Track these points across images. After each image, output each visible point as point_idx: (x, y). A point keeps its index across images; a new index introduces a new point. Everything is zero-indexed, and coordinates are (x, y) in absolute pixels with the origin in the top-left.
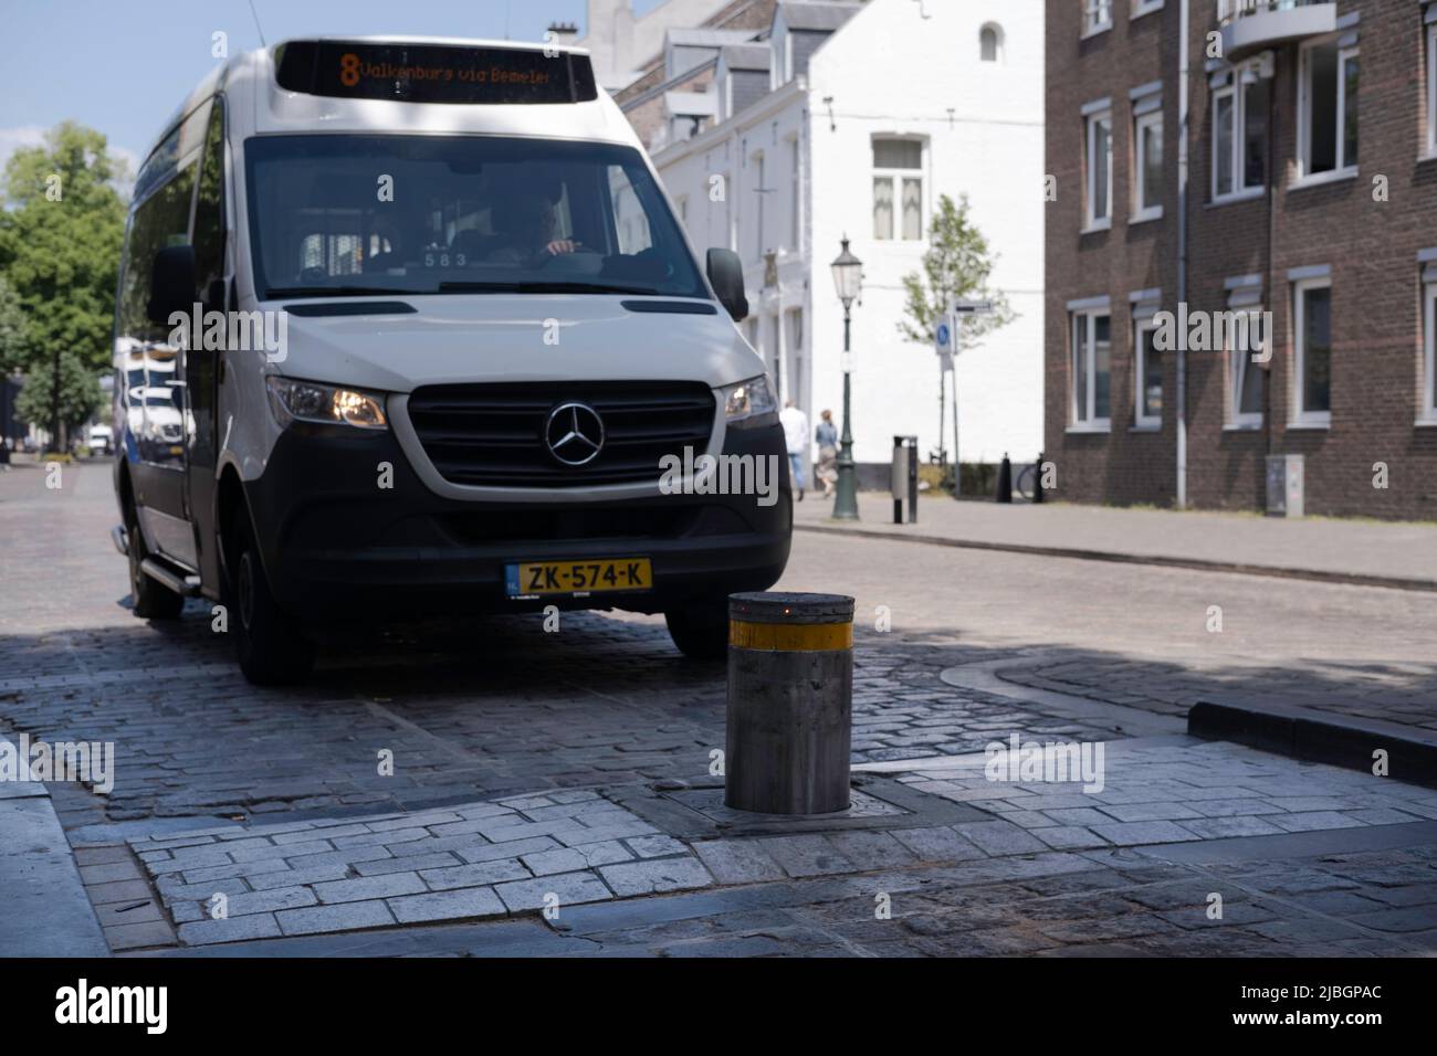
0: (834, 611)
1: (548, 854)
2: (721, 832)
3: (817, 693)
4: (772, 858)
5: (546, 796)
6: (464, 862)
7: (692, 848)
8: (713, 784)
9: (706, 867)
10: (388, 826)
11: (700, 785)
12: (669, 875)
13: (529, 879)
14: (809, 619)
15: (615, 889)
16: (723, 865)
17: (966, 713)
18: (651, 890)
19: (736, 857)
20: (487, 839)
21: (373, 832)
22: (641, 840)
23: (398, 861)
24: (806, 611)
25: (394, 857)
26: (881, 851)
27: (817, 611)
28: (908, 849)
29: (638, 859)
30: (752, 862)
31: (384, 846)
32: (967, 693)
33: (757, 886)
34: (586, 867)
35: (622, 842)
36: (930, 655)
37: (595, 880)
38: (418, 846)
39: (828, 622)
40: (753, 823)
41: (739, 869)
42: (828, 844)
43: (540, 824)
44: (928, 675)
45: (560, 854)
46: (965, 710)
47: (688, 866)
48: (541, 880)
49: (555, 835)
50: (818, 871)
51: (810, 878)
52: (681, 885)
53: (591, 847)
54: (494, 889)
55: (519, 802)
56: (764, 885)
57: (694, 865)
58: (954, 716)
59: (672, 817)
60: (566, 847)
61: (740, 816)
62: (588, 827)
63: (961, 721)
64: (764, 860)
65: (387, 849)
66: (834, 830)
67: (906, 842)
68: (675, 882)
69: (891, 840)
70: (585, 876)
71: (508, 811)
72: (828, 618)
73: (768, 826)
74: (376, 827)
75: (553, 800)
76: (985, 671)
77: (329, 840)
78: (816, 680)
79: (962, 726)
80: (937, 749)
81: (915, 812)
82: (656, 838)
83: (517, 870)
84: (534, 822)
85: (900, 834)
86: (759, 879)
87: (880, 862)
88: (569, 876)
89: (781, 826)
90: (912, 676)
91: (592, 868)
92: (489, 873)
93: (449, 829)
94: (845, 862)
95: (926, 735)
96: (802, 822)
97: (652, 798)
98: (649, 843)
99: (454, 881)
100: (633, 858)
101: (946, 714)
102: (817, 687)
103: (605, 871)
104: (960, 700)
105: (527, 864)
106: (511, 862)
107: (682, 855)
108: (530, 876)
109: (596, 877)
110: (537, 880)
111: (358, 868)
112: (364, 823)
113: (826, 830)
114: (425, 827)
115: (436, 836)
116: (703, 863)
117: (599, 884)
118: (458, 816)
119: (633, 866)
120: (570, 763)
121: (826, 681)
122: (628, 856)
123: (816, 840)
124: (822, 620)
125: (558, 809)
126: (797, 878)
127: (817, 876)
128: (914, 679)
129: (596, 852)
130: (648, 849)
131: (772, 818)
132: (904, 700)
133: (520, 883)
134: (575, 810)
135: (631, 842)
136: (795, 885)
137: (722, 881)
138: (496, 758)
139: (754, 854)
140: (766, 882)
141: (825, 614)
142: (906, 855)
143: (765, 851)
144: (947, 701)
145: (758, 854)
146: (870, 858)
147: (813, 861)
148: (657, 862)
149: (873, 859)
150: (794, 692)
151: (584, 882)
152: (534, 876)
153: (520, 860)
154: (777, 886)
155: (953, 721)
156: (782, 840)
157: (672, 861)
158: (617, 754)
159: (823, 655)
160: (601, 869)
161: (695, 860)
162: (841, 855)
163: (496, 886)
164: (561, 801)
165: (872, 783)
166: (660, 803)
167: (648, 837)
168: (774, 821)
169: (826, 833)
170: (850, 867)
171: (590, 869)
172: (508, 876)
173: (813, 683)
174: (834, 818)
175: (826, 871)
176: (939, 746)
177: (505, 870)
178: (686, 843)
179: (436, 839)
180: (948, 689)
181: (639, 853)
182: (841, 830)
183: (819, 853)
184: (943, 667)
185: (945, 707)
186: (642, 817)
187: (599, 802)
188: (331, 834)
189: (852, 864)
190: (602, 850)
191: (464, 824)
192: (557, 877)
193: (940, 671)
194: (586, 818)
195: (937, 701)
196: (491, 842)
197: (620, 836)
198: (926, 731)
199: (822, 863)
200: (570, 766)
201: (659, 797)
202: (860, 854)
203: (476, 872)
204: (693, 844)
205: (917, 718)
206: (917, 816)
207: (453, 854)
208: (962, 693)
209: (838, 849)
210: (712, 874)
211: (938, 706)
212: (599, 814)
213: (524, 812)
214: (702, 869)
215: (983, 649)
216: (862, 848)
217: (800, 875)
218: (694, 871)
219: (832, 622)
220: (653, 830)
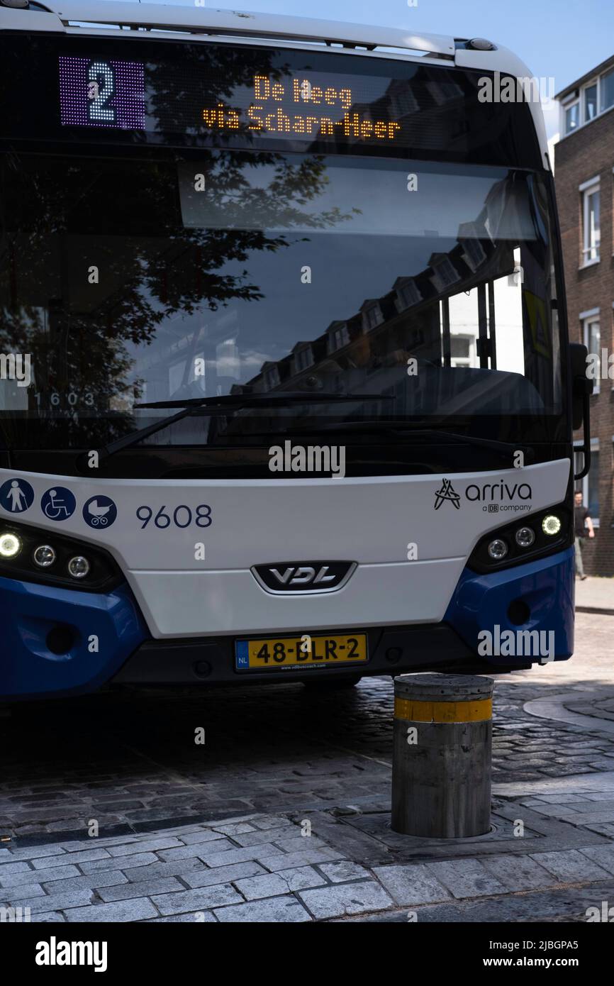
0: (479, 691)
1: (256, 879)
2: (393, 857)
3: (466, 755)
4: (438, 880)
5: (248, 822)
6: (188, 888)
7: (373, 872)
8: (379, 810)
9: (386, 890)
10: (123, 851)
11: (370, 810)
12: (357, 899)
13: (241, 903)
14: (460, 697)
15: (313, 912)
16: (399, 888)
17: (553, 741)
18: (343, 912)
19: (410, 880)
20: (204, 863)
21: (113, 857)
22: (330, 865)
23: (133, 885)
24: (458, 691)
25: (130, 882)
26: (526, 873)
27: (467, 691)
28: (548, 872)
29: (330, 884)
30: (423, 885)
31: (122, 871)
32: (549, 723)
33: (429, 907)
34: (288, 891)
35: (315, 866)
36: (511, 691)
37: (296, 904)
38: (149, 870)
39: (474, 700)
40: (418, 847)
41: (413, 892)
42: (482, 867)
43: (246, 849)
44: (515, 707)
45: (266, 879)
46: (551, 737)
47: (372, 890)
48: (251, 904)
49: (260, 861)
50: (477, 893)
51: (471, 899)
52: (367, 907)
53: (291, 872)
54: (213, 914)
55: (226, 826)
56: (436, 906)
57: (376, 888)
58: (544, 743)
59: (352, 841)
60: (270, 872)
61: (406, 840)
62: (286, 852)
63: (552, 748)
64: (432, 883)
65: (124, 874)
66: (485, 854)
67: (544, 864)
68: (362, 904)
69: (533, 864)
70: (288, 900)
71: (220, 836)
72: (475, 697)
73: (430, 850)
74: (117, 851)
75: (256, 827)
76: (555, 704)
77: (77, 865)
78: (464, 745)
79: (554, 751)
80: (540, 772)
81: (545, 836)
82: (342, 863)
83: (231, 895)
84: (242, 847)
85: (538, 856)
86: (430, 901)
87: (526, 883)
88: (275, 900)
89: (441, 850)
90: (503, 708)
91: (293, 893)
92: (209, 898)
93: (173, 853)
94: (497, 884)
95: (529, 759)
96: (458, 846)
97: (332, 823)
98: (338, 868)
99: (180, 906)
100: (326, 883)
101: (539, 741)
102: (466, 750)
103: (304, 895)
104: (545, 729)
105: (240, 889)
106: (226, 887)
107: (366, 879)
108: (243, 900)
109: (296, 900)
110: (248, 904)
111: (101, 893)
112: (105, 848)
113: (478, 854)
114: (154, 852)
115: (163, 861)
116: (383, 886)
117: (300, 907)
118: (180, 840)
119: (326, 890)
120: (262, 787)
121: (473, 745)
122: (321, 881)
123: (471, 864)
124: (469, 698)
125: (260, 835)
126: (461, 899)
127: (477, 897)
128: (506, 711)
129: (295, 878)
130: (337, 874)
131: (432, 842)
132: (503, 729)
133: (235, 908)
134: (273, 835)
135: (323, 867)
136: (461, 906)
137: (400, 903)
138: (205, 783)
139: (423, 877)
140: (436, 903)
141: (472, 694)
142: (547, 876)
143: (432, 875)
144: (536, 729)
145: (426, 877)
146: (517, 879)
147: (472, 883)
148: (346, 886)
149: (520, 881)
150: (447, 754)
151: (288, 905)
152: (246, 901)
153: (233, 885)
154: (446, 908)
155: (545, 747)
156: (444, 863)
157: (358, 885)
158: (296, 777)
159: (470, 725)
160: (300, 893)
161: (376, 883)
162: (495, 877)
163: (215, 911)
164: (261, 827)
165: (503, 806)
166: (341, 829)
167: (336, 863)
168: (434, 845)
169: (479, 857)
170: (503, 888)
171: (292, 894)
172: (225, 901)
173: (463, 747)
174: (482, 842)
175: (484, 892)
176: (542, 770)
177: (222, 895)
178: (368, 868)
179: (164, 864)
180: (532, 719)
181: (331, 878)
182: (490, 854)
183: (475, 876)
184: (524, 701)
185: (535, 735)
186: (328, 842)
187: (292, 828)
188: (81, 859)
189: (504, 885)
190: (300, 875)
191: (184, 850)
192: (264, 901)
193: (523, 704)
194: (283, 843)
195: (527, 730)
196: (208, 866)
197: (313, 861)
198: (528, 755)
199: (480, 884)
200: (262, 790)
201: (338, 822)
202: (509, 875)
203: (198, 897)
204: (374, 869)
205: (518, 745)
206: (548, 838)
207: (178, 878)
208: (545, 722)
209: (490, 872)
210: (392, 897)
211: (531, 734)
212: (293, 840)
213: (233, 838)
214: (383, 892)
215: (547, 686)
216: (509, 871)
217: (464, 897)
218: (377, 894)
219: (478, 699)
220: (339, 856)
